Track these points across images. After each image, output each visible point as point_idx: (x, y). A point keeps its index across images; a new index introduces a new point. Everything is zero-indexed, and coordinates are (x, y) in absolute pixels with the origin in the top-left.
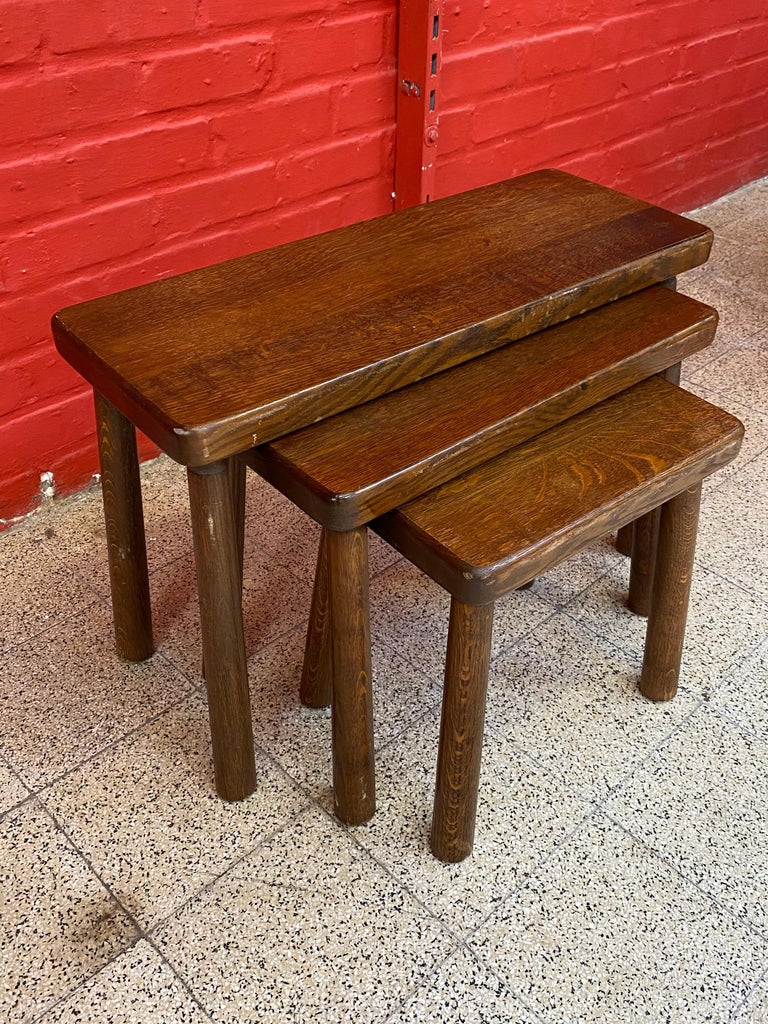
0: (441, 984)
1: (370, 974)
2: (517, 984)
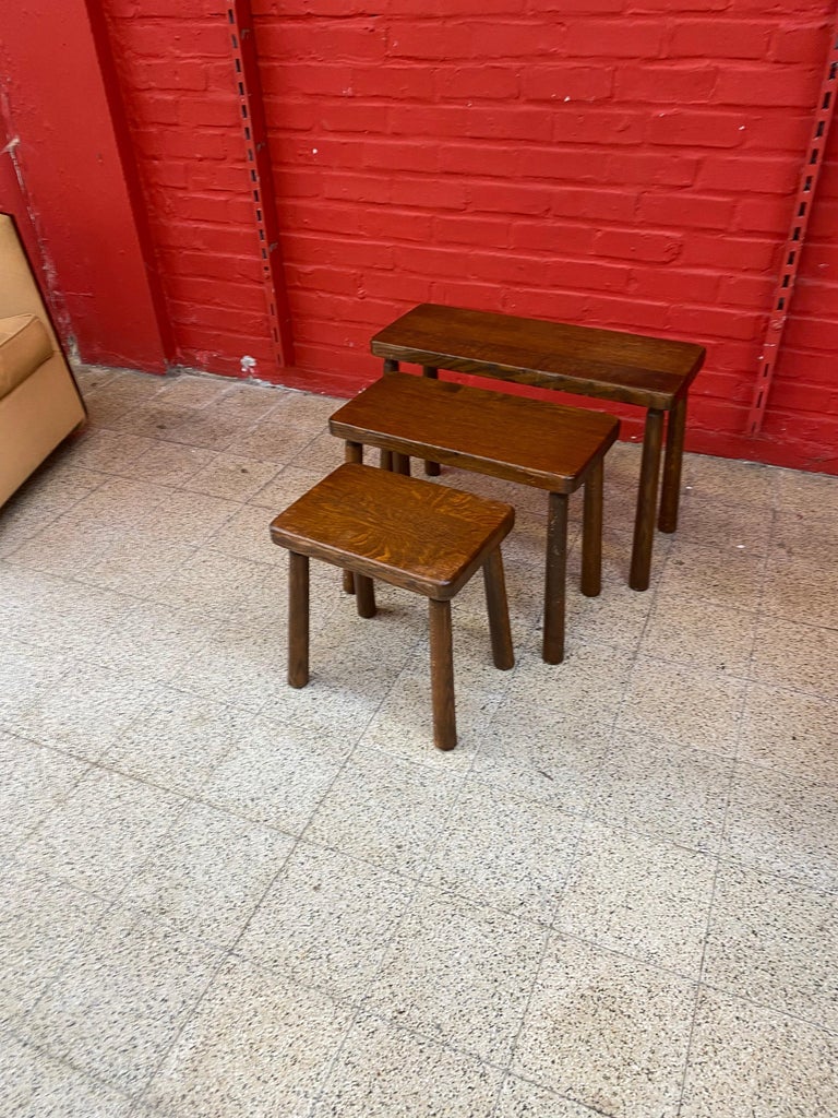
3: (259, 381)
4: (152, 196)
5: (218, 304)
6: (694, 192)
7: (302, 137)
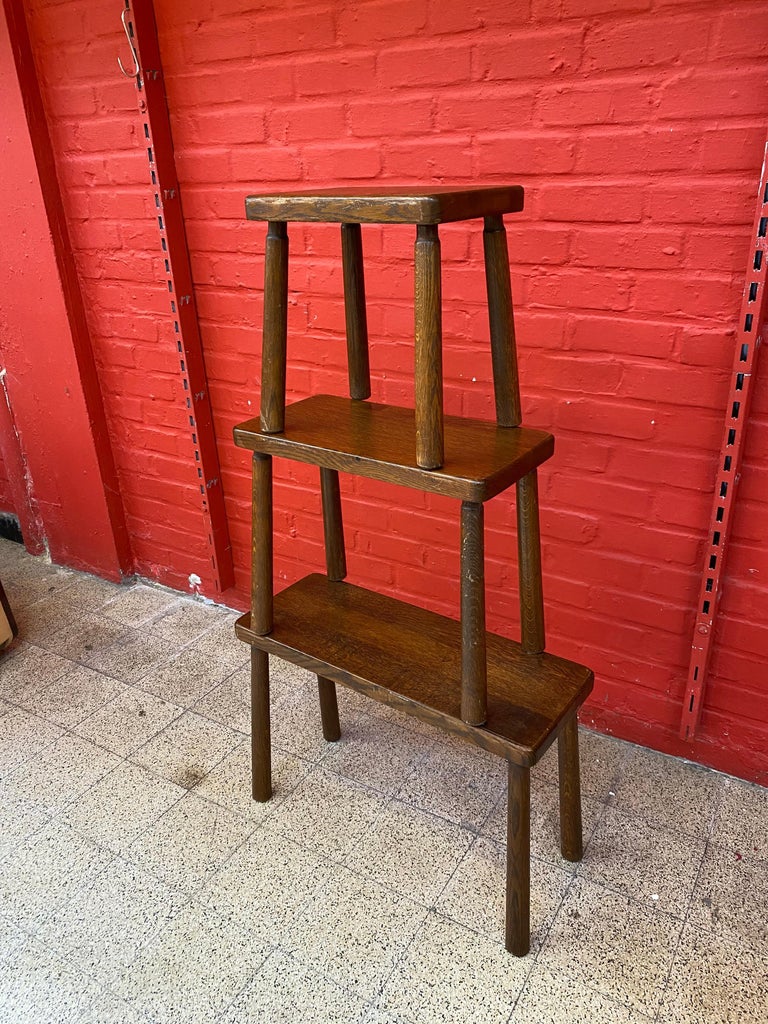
0: (171, 894)
1: (175, 867)
2: (172, 924)
3: (204, 598)
4: (114, 425)
5: (170, 525)
6: (608, 479)
7: (238, 389)
